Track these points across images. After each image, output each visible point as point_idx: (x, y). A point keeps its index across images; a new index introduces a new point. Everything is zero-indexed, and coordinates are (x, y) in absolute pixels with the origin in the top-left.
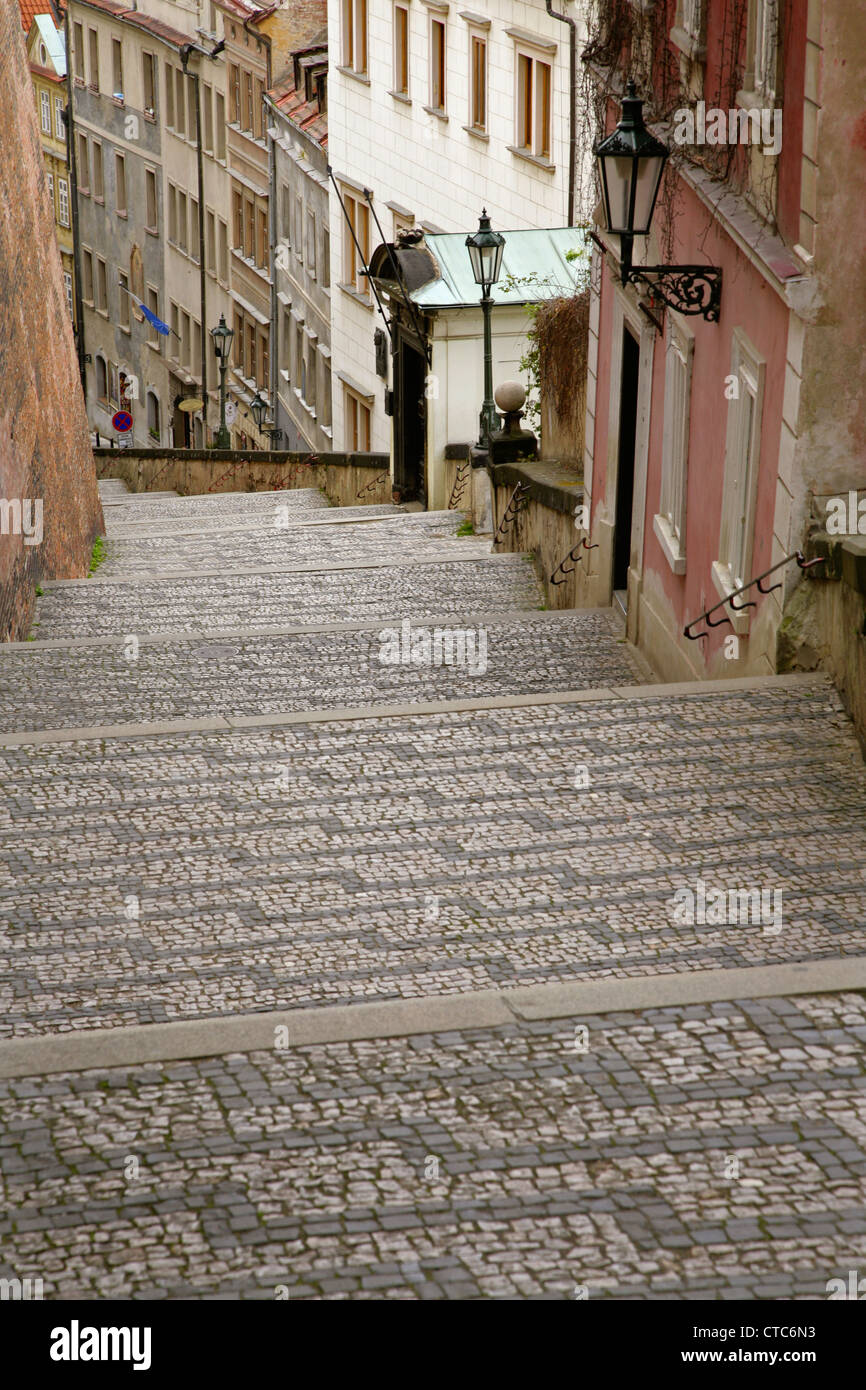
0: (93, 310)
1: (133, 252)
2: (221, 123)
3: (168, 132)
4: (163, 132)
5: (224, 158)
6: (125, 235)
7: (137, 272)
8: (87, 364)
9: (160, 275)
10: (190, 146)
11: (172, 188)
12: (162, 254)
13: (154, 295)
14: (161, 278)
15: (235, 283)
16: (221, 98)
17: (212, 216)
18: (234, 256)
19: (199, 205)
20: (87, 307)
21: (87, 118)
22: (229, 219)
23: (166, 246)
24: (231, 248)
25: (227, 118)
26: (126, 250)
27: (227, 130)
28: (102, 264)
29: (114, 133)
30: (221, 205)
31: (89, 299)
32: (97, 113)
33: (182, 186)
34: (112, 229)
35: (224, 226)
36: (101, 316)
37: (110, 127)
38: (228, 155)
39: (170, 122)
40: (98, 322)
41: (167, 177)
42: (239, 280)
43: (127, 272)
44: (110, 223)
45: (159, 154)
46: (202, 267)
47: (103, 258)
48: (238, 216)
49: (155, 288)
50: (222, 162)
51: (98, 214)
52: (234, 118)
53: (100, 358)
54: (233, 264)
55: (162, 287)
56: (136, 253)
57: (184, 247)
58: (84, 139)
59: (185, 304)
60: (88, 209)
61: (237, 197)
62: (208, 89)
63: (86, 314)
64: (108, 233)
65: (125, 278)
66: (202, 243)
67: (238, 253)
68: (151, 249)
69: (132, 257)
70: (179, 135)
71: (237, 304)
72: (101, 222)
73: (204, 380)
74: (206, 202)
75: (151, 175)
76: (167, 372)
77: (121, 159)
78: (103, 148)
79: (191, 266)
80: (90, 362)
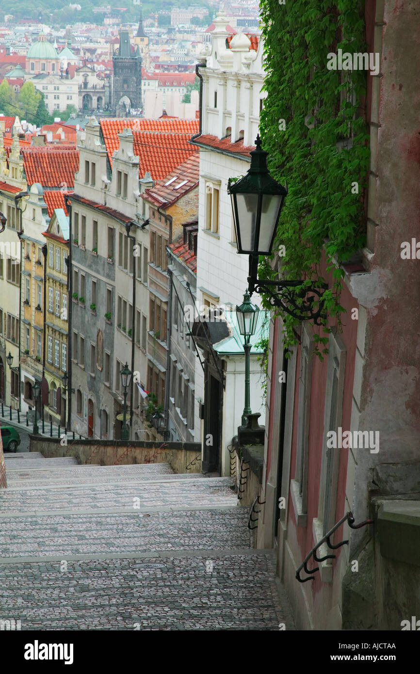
0: (76, 364)
2: (146, 263)
3: (119, 269)
4: (116, 269)
5: (147, 281)
6: (95, 324)
7: (100, 344)
8: (72, 394)
9: (111, 345)
10: (129, 276)
11: (120, 298)
12: (114, 334)
13: (108, 356)
14: (112, 347)
15: (149, 349)
16: (146, 250)
17: (139, 313)
18: (149, 335)
19: (133, 308)
20: (74, 363)
21: (79, 262)
22: (147, 314)
23: (116, 330)
24: (148, 330)
25: (149, 260)
26: (95, 331)
27: (148, 266)
28: (83, 340)
29: (92, 270)
30: (144, 308)
31: (75, 359)
32: (83, 260)
33: (125, 298)
34: (88, 321)
35: (145, 319)
36: (81, 368)
37: (90, 267)
38: (149, 280)
39: (120, 264)
40: (78, 371)
41: (118, 292)
42: (151, 348)
43: (95, 344)
44: (88, 318)
45: (114, 280)
46: (133, 341)
47: (83, 336)
48: (152, 313)
49: (109, 352)
50: (146, 284)
51: (82, 313)
52: (152, 260)
53: (79, 391)
54: (149, 339)
55: (112, 351)
56: (100, 333)
57: (125, 331)
58: (76, 273)
59: (124, 361)
60: (77, 311)
61: (152, 303)
62: (140, 245)
63: (73, 366)
64: (86, 323)
65: (94, 347)
66: (134, 328)
67: (151, 333)
68: (108, 331)
69: (98, 336)
70: (124, 270)
71: (150, 360)
72: (83, 317)
73: (131, 402)
74: (137, 306)
75: (109, 292)
76: (113, 398)
77: (94, 283)
78: (86, 278)
79: (127, 340)
80: (74, 393)
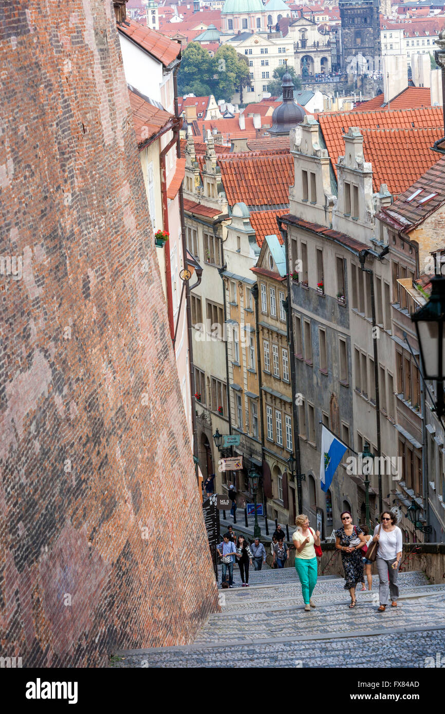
0: (306, 442)
1: (332, 399)
2: (388, 304)
3: (354, 312)
4: (351, 312)
5: (390, 328)
6: (326, 387)
7: (335, 413)
8: (303, 482)
9: (350, 415)
10: (368, 321)
11: (357, 352)
12: (351, 399)
13: (346, 429)
14: (351, 417)
15: (399, 418)
16: (387, 286)
17: (383, 371)
18: (398, 399)
19: (375, 363)
20: (302, 440)
21: (301, 306)
22: (394, 371)
23: (354, 393)
24: (396, 394)
25: (392, 301)
26: (327, 397)
27: (391, 308)
28: (312, 408)
29: (318, 315)
30: (389, 363)
31: (304, 434)
32: (306, 302)
33: (363, 350)
34: (317, 383)
35: (391, 378)
36: (311, 446)
37: (315, 311)
38: (393, 327)
39: (355, 306)
40: (309, 450)
41: (354, 344)
42: (402, 417)
43: (328, 414)
44: (316, 379)
45: (348, 328)
46: (378, 407)
47: (312, 404)
48: (400, 369)
49: (347, 424)
50: (389, 332)
51: (308, 372)
52: (396, 300)
53: (311, 477)
54: (398, 405)
55: (351, 424)
56: (334, 399)
57: (366, 395)
58: (298, 319)
59: (367, 434)
60: (302, 370)
61: (399, 356)
62: (379, 281)
63: (302, 444)
64: (315, 386)
65: (326, 418)
66: (377, 390)
67: (400, 397)
68: (344, 396)
69: (331, 402)
70: (360, 314)
71: (400, 434)
72: (310, 378)
73: (380, 491)
74: (379, 361)
75: (343, 343)
76: (356, 486)
77: (323, 333)
78: (312, 326)
79: (370, 407)
80: (305, 480)
